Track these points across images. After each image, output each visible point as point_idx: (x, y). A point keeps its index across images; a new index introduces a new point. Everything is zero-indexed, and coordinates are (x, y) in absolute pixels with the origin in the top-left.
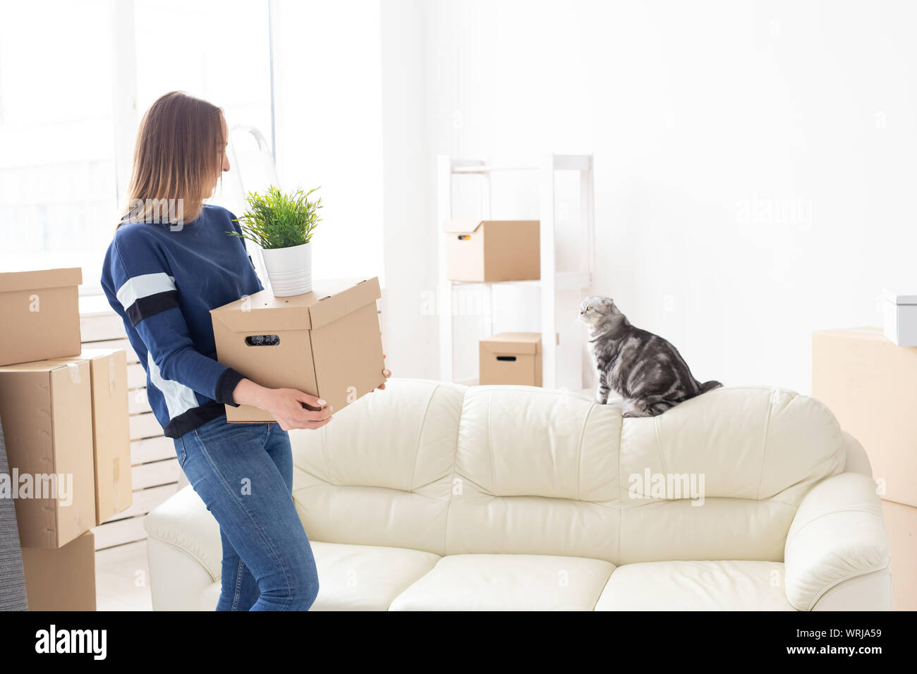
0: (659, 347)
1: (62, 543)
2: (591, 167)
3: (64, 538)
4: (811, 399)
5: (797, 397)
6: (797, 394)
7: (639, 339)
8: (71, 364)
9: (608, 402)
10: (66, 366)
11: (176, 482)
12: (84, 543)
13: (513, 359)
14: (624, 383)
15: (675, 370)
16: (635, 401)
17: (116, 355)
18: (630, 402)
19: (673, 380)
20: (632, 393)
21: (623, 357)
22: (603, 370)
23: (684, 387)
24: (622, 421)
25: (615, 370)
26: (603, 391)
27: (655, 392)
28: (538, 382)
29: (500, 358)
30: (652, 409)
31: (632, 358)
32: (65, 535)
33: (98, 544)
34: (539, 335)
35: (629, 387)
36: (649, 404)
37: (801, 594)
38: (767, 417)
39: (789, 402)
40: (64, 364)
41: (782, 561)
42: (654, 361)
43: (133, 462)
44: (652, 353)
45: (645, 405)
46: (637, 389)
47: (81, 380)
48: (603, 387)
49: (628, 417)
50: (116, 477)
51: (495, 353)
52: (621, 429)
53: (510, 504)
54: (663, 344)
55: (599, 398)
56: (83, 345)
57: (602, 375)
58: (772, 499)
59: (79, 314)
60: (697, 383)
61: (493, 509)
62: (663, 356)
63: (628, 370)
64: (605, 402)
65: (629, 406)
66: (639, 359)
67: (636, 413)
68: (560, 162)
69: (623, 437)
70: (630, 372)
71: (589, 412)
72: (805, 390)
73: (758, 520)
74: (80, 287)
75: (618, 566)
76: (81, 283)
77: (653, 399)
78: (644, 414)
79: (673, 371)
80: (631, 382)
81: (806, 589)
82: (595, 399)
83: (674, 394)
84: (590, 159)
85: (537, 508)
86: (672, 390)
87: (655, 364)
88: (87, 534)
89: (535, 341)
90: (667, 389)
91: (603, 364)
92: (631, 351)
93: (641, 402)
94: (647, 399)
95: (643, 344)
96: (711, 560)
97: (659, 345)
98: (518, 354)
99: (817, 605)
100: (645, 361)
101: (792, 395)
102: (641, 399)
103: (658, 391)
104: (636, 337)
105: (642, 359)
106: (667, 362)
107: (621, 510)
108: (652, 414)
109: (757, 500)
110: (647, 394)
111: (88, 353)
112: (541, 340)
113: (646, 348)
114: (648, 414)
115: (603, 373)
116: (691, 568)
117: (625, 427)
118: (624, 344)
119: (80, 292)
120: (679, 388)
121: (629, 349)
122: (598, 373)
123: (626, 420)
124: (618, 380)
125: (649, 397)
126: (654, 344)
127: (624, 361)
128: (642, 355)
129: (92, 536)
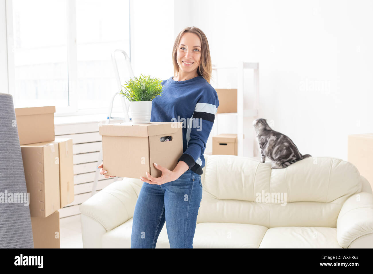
0: (284, 140)
1: (47, 216)
2: (258, 68)
3: (48, 213)
4: (348, 162)
5: (342, 161)
6: (342, 160)
7: (275, 136)
8: (51, 144)
9: (265, 162)
10: (49, 145)
11: (91, 192)
12: (55, 216)
13: (226, 144)
14: (271, 154)
15: (291, 149)
16: (276, 162)
17: (68, 141)
18: (274, 163)
19: (291, 153)
20: (275, 159)
21: (269, 144)
22: (262, 148)
23: (295, 156)
24: (271, 170)
25: (266, 149)
26: (263, 157)
27: (283, 158)
28: (236, 154)
29: (221, 144)
30: (283, 165)
31: (273, 144)
32: (48, 212)
33: (61, 216)
34: (236, 135)
35: (274, 156)
36: (281, 163)
37: (344, 241)
38: (330, 169)
39: (339, 163)
40: (48, 144)
41: (336, 227)
42: (283, 146)
43: (75, 183)
44: (282, 143)
45: (280, 163)
46: (277, 157)
47: (55, 151)
48: (263, 155)
49: (273, 169)
50: (68, 189)
51: (218, 142)
52: (271, 173)
53: (226, 203)
54: (286, 139)
55: (262, 160)
56: (56, 137)
57: (262, 151)
58: (332, 202)
59: (54, 124)
60: (301, 155)
61: (219, 204)
62: (286, 144)
63: (272, 149)
64: (264, 162)
65: (274, 164)
66: (276, 145)
67: (277, 167)
68: (246, 65)
69: (272, 177)
70: (273, 150)
71: (258, 166)
72: (345, 159)
73: (326, 210)
74: (54, 113)
75: (269, 228)
76: (55, 112)
77: (284, 161)
78: (280, 167)
79: (290, 150)
80: (274, 154)
81: (346, 239)
82: (260, 161)
83: (292, 159)
84: (258, 64)
85: (236, 205)
86: (291, 157)
87: (283, 147)
88: (57, 212)
89: (235, 137)
90: (288, 157)
91: (262, 146)
92: (272, 142)
93: (278, 162)
94: (281, 161)
95: (277, 139)
96: (307, 226)
97: (284, 139)
98: (228, 143)
99: (350, 246)
100: (279, 146)
101: (340, 161)
102: (278, 161)
103: (285, 158)
104: (274, 135)
105: (278, 145)
106: (288, 146)
107: (270, 206)
108: (283, 167)
109: (325, 203)
110: (280, 159)
111: (57, 140)
112: (237, 137)
113: (279, 140)
114: (282, 167)
115: (262, 150)
116: (298, 230)
117: (272, 173)
118: (269, 138)
119: (55, 115)
120: (294, 156)
121: (271, 140)
122: (260, 150)
123: (272, 170)
124: (268, 153)
125: (282, 160)
126: (282, 139)
127: (270, 146)
128: (277, 143)
129: (58, 213)
